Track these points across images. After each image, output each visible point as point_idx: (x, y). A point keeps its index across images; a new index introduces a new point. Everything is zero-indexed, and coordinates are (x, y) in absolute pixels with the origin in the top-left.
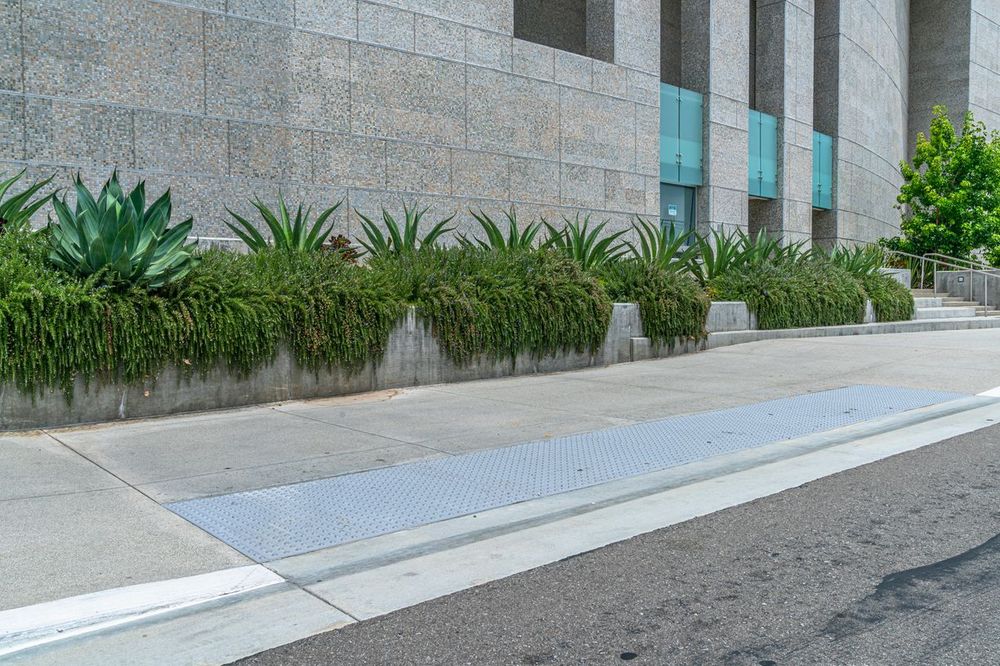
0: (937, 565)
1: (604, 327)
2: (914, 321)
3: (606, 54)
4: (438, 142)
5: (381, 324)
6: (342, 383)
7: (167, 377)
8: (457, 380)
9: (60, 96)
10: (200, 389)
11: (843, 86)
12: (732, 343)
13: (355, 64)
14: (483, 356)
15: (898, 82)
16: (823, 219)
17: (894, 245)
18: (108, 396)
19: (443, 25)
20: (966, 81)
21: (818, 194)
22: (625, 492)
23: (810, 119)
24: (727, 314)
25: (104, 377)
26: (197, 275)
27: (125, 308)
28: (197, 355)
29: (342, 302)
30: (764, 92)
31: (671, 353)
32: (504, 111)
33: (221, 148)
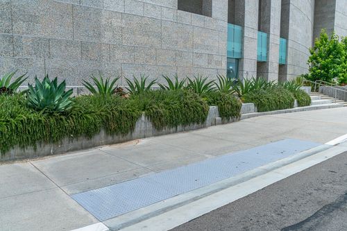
0: (298, 224)
1: (206, 116)
2: (311, 106)
3: (209, 14)
4: (152, 47)
5: (133, 119)
6: (121, 139)
7: (66, 140)
8: (158, 135)
9: (25, 35)
10: (76, 143)
11: (290, 22)
12: (249, 118)
13: (124, 21)
14: (166, 127)
15: (310, 18)
16: (282, 68)
17: (306, 76)
18: (47, 148)
19: (153, 6)
20: (334, 18)
21: (281, 59)
22: (209, 191)
23: (279, 34)
24: (248, 108)
25: (46, 142)
26: (74, 107)
27: (52, 120)
28: (75, 133)
29: (121, 113)
30: (263, 25)
31: (229, 122)
32: (174, 35)
33: (79, 51)
